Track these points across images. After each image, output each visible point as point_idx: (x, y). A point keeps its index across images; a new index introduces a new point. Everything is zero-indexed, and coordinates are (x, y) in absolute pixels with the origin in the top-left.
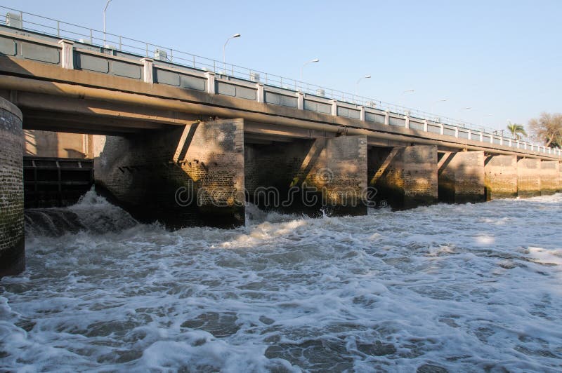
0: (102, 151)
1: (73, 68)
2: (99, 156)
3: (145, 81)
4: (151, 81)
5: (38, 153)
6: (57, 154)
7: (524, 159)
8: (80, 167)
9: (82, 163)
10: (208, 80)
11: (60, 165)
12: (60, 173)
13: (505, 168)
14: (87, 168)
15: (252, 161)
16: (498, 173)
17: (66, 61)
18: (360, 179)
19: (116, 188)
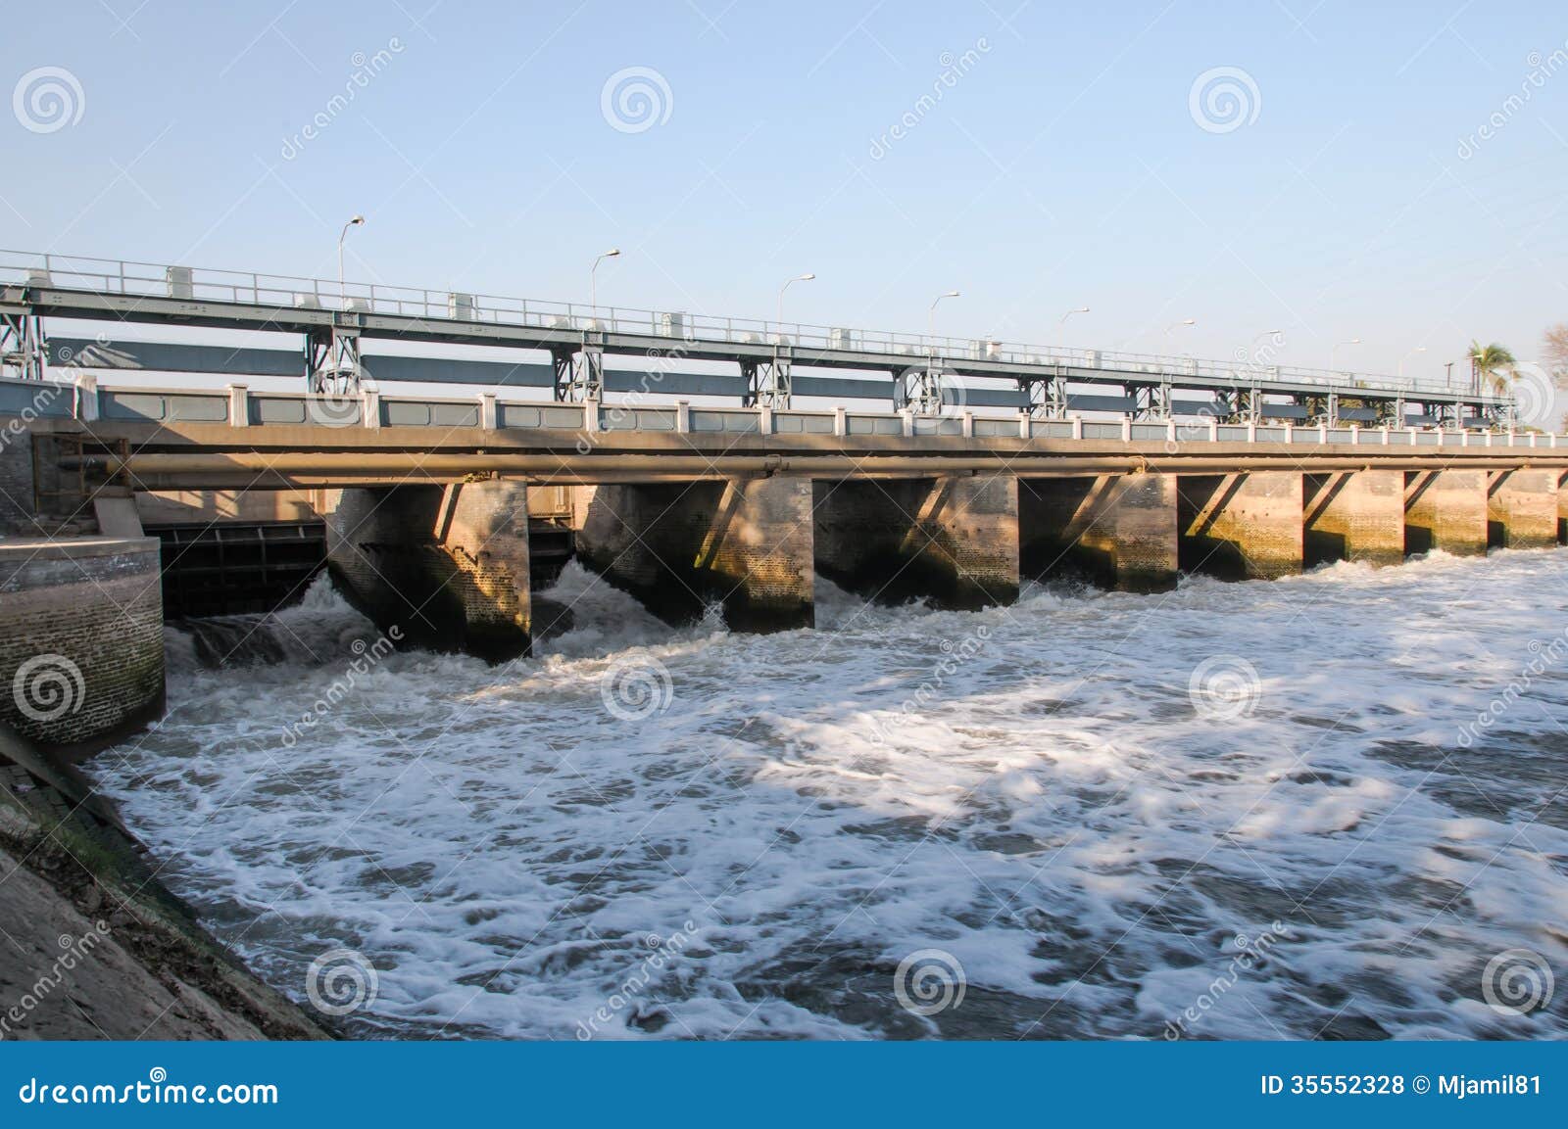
0: (339, 502)
1: (247, 424)
2: (334, 511)
3: (366, 426)
4: (377, 424)
5: (240, 511)
6: (275, 513)
7: (1367, 470)
8: (302, 536)
9: (306, 529)
10: (484, 407)
11: (264, 535)
12: (264, 550)
13: (1274, 501)
14: (314, 537)
15: (634, 515)
16: (1260, 513)
17: (236, 416)
18: (801, 562)
19: (358, 579)
